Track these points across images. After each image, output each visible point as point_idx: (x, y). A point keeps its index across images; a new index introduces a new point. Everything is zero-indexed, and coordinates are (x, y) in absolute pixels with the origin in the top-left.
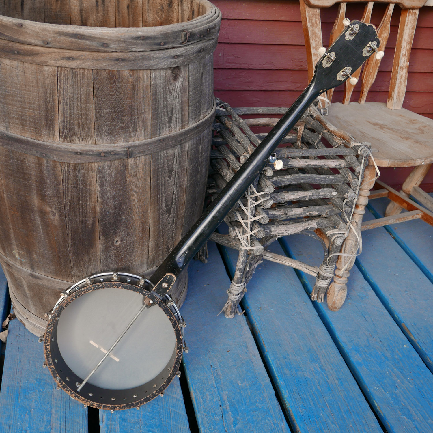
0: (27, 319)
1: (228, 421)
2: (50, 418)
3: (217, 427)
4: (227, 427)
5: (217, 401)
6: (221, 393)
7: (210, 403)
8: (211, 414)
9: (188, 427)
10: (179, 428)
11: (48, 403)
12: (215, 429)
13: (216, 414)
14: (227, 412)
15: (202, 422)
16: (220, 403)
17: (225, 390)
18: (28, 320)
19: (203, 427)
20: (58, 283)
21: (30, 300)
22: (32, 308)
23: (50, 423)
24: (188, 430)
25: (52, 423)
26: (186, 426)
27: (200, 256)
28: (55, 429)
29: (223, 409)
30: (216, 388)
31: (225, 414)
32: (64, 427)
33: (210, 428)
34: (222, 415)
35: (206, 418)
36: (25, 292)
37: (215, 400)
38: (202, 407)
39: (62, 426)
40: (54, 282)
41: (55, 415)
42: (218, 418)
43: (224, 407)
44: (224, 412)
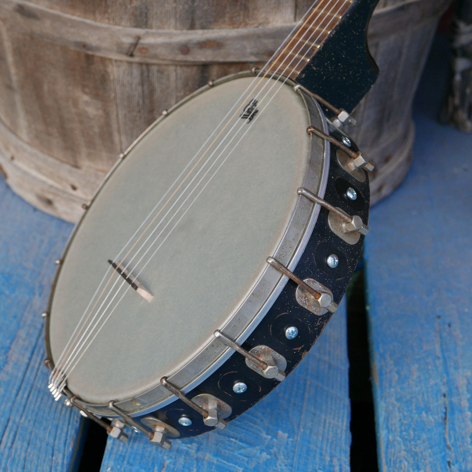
0: (12, 158)
1: (457, 429)
2: (11, 343)
3: (424, 436)
4: (453, 440)
5: (436, 385)
6: (452, 370)
7: (417, 386)
8: (414, 407)
9: (345, 424)
10: (323, 420)
11: (15, 317)
12: (419, 439)
13: (428, 410)
14: (461, 411)
15: (387, 419)
16: (444, 389)
17: (464, 367)
18: (16, 162)
19: (387, 428)
20: (74, 24)
21: (18, 98)
22: (22, 121)
23: (6, 352)
24: (344, 428)
25: (11, 352)
26: (340, 420)
27: (456, 109)
28: (16, 364)
29: (451, 403)
30: (441, 360)
31: (453, 413)
32: (37, 366)
33: (405, 433)
34: (443, 415)
35: (399, 412)
36: (10, 80)
37: (432, 382)
38: (393, 390)
39: (32, 363)
40: (65, 22)
41: (24, 340)
42: (432, 419)
43: (455, 400)
44: (452, 409)
